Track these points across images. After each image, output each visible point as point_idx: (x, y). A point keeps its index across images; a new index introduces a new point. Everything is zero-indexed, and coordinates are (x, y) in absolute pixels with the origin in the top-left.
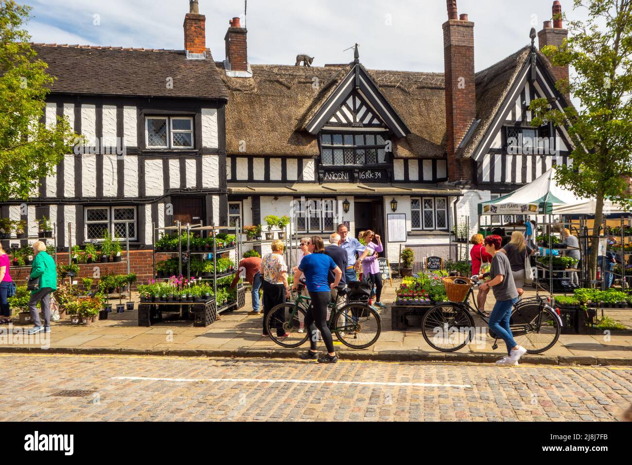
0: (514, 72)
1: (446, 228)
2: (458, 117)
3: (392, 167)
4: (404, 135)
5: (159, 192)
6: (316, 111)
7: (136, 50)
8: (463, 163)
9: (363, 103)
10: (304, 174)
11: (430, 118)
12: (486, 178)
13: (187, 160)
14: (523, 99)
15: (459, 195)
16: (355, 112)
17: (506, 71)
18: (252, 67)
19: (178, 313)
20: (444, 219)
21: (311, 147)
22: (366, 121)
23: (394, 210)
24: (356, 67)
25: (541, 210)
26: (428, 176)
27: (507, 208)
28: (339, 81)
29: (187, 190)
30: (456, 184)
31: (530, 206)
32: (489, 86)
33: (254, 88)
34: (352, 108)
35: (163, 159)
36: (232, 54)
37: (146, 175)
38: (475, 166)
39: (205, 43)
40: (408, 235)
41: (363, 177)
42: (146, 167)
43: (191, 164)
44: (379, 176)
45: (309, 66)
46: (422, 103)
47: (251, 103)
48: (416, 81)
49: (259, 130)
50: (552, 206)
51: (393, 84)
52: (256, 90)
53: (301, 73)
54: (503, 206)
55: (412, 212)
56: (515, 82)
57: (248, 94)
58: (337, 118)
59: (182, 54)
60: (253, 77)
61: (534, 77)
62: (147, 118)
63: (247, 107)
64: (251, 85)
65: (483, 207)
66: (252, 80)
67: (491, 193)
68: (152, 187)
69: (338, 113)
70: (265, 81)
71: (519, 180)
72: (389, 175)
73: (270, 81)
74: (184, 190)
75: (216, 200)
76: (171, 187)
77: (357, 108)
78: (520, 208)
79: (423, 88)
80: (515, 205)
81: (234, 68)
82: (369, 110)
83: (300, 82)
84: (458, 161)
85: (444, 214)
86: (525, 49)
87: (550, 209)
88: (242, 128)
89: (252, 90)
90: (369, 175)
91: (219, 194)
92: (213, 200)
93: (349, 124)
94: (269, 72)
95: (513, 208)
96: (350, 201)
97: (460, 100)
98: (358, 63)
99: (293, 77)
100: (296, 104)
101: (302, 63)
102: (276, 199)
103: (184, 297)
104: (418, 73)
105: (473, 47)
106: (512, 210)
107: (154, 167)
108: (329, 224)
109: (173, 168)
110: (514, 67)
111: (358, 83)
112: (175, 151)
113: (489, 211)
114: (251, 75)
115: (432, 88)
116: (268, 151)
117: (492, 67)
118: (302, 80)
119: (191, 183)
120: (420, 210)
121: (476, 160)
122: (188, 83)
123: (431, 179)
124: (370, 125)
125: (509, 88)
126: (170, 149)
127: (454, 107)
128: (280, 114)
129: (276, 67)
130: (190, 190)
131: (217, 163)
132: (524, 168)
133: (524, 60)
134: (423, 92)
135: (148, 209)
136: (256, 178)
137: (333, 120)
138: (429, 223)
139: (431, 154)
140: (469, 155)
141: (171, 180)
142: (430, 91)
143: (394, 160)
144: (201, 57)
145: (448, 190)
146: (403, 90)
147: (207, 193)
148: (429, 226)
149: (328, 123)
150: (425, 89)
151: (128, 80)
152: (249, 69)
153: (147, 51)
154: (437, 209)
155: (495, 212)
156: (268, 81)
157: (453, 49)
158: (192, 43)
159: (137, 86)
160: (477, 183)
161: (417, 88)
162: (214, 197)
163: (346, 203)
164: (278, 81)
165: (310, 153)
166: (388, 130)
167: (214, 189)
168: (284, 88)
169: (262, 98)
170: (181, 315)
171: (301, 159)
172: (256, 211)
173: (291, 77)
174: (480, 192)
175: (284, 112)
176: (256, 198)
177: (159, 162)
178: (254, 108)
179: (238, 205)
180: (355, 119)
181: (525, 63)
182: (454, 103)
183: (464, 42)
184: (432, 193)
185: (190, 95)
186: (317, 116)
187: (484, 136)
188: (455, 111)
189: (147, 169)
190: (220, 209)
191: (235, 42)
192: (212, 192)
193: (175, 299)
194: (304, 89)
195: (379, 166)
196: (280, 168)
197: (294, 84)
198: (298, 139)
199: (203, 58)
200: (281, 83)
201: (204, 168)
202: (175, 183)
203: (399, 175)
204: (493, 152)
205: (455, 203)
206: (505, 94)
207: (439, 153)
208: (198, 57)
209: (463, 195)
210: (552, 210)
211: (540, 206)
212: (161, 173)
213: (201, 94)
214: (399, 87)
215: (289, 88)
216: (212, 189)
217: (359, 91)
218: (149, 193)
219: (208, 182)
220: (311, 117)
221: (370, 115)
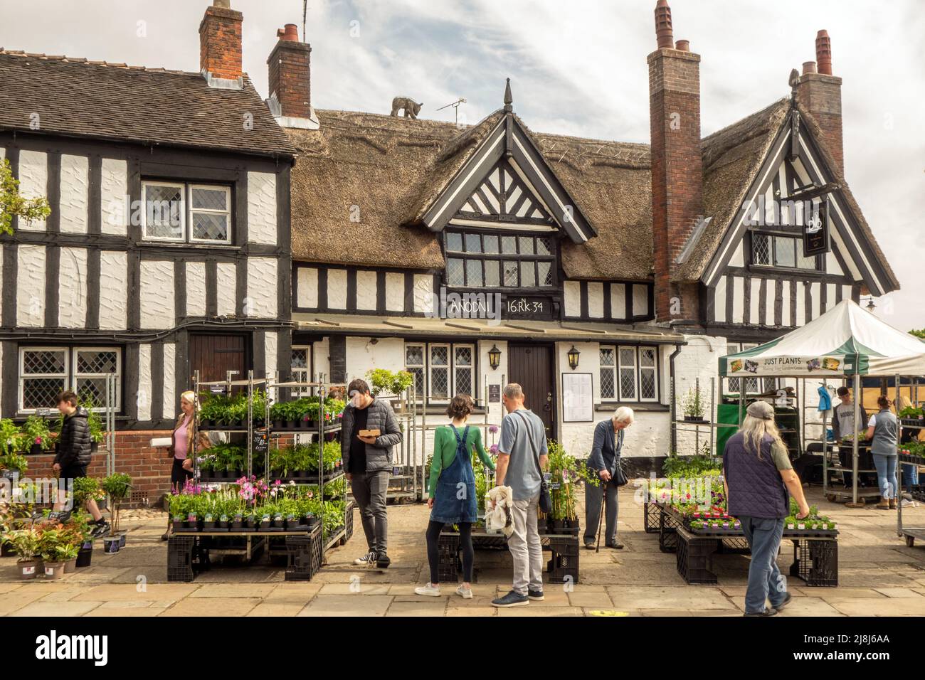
0: (765, 140)
1: (656, 400)
2: (675, 211)
3: (561, 294)
4: (585, 239)
5: (167, 322)
6: (440, 190)
7: (113, 67)
8: (682, 289)
9: (517, 181)
10: (416, 301)
11: (617, 214)
12: (720, 316)
13: (219, 265)
14: (776, 187)
15: (679, 344)
16: (503, 196)
17: (747, 139)
18: (317, 112)
19: (244, 552)
20: (653, 383)
21: (430, 252)
22: (521, 213)
23: (573, 366)
24: (506, 119)
25: (849, 367)
26: (618, 312)
27: (778, 365)
28: (479, 141)
29: (219, 319)
30: (672, 325)
31: (826, 361)
32: (717, 164)
33: (322, 149)
34: (498, 189)
35: (175, 260)
36: (285, 87)
37: (142, 290)
38: (702, 293)
39: (241, 61)
40: (597, 410)
41: (514, 309)
42: (142, 275)
43: (227, 272)
44: (539, 309)
45: (413, 118)
46: (603, 191)
47: (321, 173)
48: (590, 153)
49: (338, 221)
50: (867, 361)
51: (554, 155)
52: (327, 152)
53: (402, 128)
54: (769, 361)
55: (602, 370)
56: (767, 158)
57: (314, 157)
58: (473, 204)
59: (200, 79)
60: (321, 129)
61: (795, 151)
62: (145, 184)
63: (315, 180)
64: (319, 142)
65: (729, 363)
66: (318, 133)
67: (728, 341)
68: (154, 312)
69: (476, 197)
70: (342, 137)
72: (557, 307)
73: (351, 139)
74: (214, 319)
75: (271, 341)
76: (188, 314)
77: (506, 189)
78: (806, 365)
79: (603, 164)
80: (797, 360)
81: (286, 112)
82: (527, 193)
83: (401, 144)
84: (675, 284)
85: (652, 376)
86: (781, 103)
87: (863, 365)
88: (307, 216)
89: (320, 150)
90: (524, 307)
91: (277, 330)
92: (266, 341)
93: (494, 217)
94: (347, 122)
95: (791, 365)
96: (500, 350)
97: (679, 183)
98: (510, 112)
99: (390, 134)
100: (397, 179)
101: (401, 113)
102: (374, 342)
103: (266, 520)
104: (591, 141)
105: (699, 96)
106: (789, 368)
107: (157, 275)
108: (463, 389)
109: (194, 278)
110: (765, 133)
111: (509, 146)
112: (198, 247)
113: (743, 370)
114: (317, 127)
115: (615, 166)
116: (357, 257)
117: (725, 131)
118: (405, 140)
119: (226, 307)
121: (707, 284)
122: (220, 126)
123: (623, 317)
124: (527, 219)
125: (758, 166)
126: (187, 242)
127: (669, 194)
128: (371, 195)
129: (358, 115)
130: (225, 319)
131: (275, 273)
132: (779, 301)
133: (781, 122)
134: (603, 171)
135: (145, 351)
136: (332, 304)
137: (467, 208)
138: (628, 391)
139: (628, 273)
140: (696, 276)
141: (189, 301)
142: (612, 170)
143: (565, 283)
144: (235, 86)
145: (663, 335)
146: (570, 166)
147: (256, 326)
148: (628, 396)
149: (459, 214)
150: (606, 168)
151: (108, 113)
152: (313, 116)
153: (132, 69)
154: (641, 367)
155: (754, 372)
156: (347, 138)
157: (667, 98)
158: (218, 60)
159: (126, 124)
160: (704, 323)
161: (593, 165)
162: (267, 334)
163: (494, 352)
164: (363, 139)
165: (429, 263)
166: (556, 230)
167: (269, 319)
168: (374, 152)
169: (340, 167)
170: (249, 557)
171: (410, 272)
172: (338, 363)
173: (385, 134)
174: (710, 339)
175: (378, 192)
176: (338, 340)
177: (168, 266)
178: (325, 182)
179: (304, 352)
180: (503, 207)
181: (782, 127)
182: (669, 187)
183: (684, 86)
184: (638, 339)
185: (227, 145)
186: (441, 199)
187: (720, 244)
188: (670, 202)
189: (144, 279)
190: (279, 357)
191: (290, 67)
192: (265, 325)
193: (245, 524)
194: (408, 156)
195: (540, 292)
196: (375, 290)
197: (391, 147)
198: (407, 239)
199: (238, 88)
200: (369, 143)
201: (250, 280)
202: (196, 307)
203: (572, 307)
204: (730, 272)
205: (672, 357)
206: (752, 176)
207: (641, 273)
208: (228, 85)
209: (686, 344)
210: (866, 369)
211: (846, 362)
212: (170, 288)
213: (246, 146)
214: (564, 162)
215: (383, 152)
216: (264, 319)
217: (512, 161)
218: (146, 323)
219: (258, 308)
220: (431, 201)
221: (527, 204)
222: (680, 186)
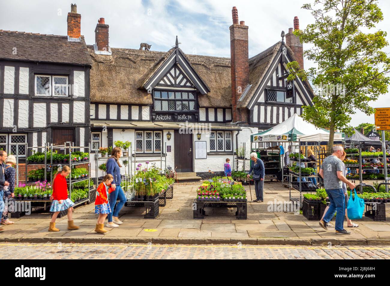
0: (272, 56)
1: (231, 150)
2: (239, 82)
3: (198, 113)
4: (206, 93)
5: (44, 125)
6: (151, 76)
7: (34, 34)
8: (241, 110)
9: (181, 72)
10: (143, 116)
11: (221, 84)
12: (255, 120)
13: (63, 104)
14: (277, 73)
15: (239, 130)
16: (175, 78)
17: (267, 56)
18: (112, 49)
19: (43, 207)
20: (230, 145)
21: (147, 98)
22: (182, 84)
23: (199, 139)
24: (176, 50)
25: (290, 138)
26: (220, 118)
27: (268, 138)
28: (166, 59)
29: (63, 123)
30: (237, 124)
31: (283, 136)
32: (257, 65)
33: (112, 62)
34: (174, 76)
35: (46, 103)
36: (99, 40)
37: (34, 114)
38: (249, 112)
39: (80, 32)
40: (208, 155)
41: (180, 118)
42: (34, 108)
43: (66, 107)
44: (190, 118)
45: (148, 50)
46: (217, 75)
47: (110, 71)
48: (214, 62)
49: (114, 87)
50: (296, 136)
51: (200, 63)
52: (113, 63)
53: (143, 54)
54: (266, 137)
55: (211, 140)
56: (272, 63)
57: (108, 65)
58: (164, 81)
59: (66, 38)
60: (112, 55)
61: (283, 60)
62: (36, 76)
63: (107, 73)
64: (111, 60)
65: (254, 137)
66: (111, 57)
67: (259, 129)
68: (39, 121)
69: (165, 78)
70: (120, 58)
71: (275, 122)
72: (197, 117)
73: (123, 58)
74: (61, 124)
75: (82, 131)
76: (51, 122)
77: (177, 75)
78: (276, 138)
79: (218, 66)
80: (274, 136)
81: (100, 49)
82: (184, 77)
83: (142, 60)
84: (238, 109)
85: (230, 142)
86: (278, 43)
87: (295, 138)
88: (103, 86)
89: (111, 63)
90: (184, 117)
91: (84, 127)
92: (80, 131)
93: (172, 85)
94: (122, 52)
95: (272, 138)
96: (171, 133)
97: (240, 72)
98: (178, 48)
99: (138, 56)
100: (139, 72)
101: (144, 48)
102: (123, 131)
103: (46, 196)
104: (215, 57)
105: (248, 41)
106: (272, 139)
107: (40, 109)
108: (158, 147)
109: (54, 109)
110: (272, 54)
111: (177, 60)
112: (55, 98)
113: (258, 140)
114: (111, 54)
115: (223, 66)
116: (119, 100)
117: (259, 55)
118: (144, 58)
119: (66, 119)
120: (215, 139)
121: (249, 109)
122: (66, 55)
123: (222, 121)
124: (185, 86)
125: (269, 66)
126: (52, 96)
127: (236, 76)
128: (128, 79)
129: (127, 50)
130: (65, 123)
131: (84, 107)
132: (278, 114)
133: (278, 50)
134: (218, 68)
135: (35, 135)
136: (111, 117)
137: (162, 82)
138: (220, 147)
139: (222, 105)
140: (245, 106)
141: (51, 117)
142: (222, 68)
143: (200, 109)
144: (77, 40)
145: (233, 127)
146: (205, 67)
147: (76, 126)
148: (220, 149)
149: (158, 84)
150: (219, 67)
151: (25, 51)
152: (110, 50)
153: (41, 35)
154: (225, 139)
155: (261, 140)
156: (122, 58)
157: (236, 42)
158: (72, 31)
159: (30, 55)
160: (249, 123)
161: (214, 66)
162: (81, 128)
163: (169, 134)
164: (128, 58)
165: (146, 102)
166: (196, 90)
167: (81, 123)
168: (131, 63)
169: (117, 68)
170: (45, 209)
171: (141, 106)
172: (110, 139)
173: (136, 56)
174: (252, 128)
175: (131, 77)
176: (110, 130)
177: (44, 105)
178: (111, 74)
179: (99, 135)
180: (175, 82)
181: (278, 52)
182: (236, 74)
183: (242, 37)
184: (223, 129)
185: (66, 62)
186: (151, 79)
187: (254, 94)
188: (237, 79)
189: (35, 109)
190: (85, 136)
191: (101, 33)
192: (80, 125)
193: (38, 197)
194: (144, 64)
195: (190, 112)
196: (128, 112)
197: (138, 61)
198: (139, 94)
199: (79, 41)
200: (130, 59)
201: (74, 109)
202: (54, 119)
203: (202, 117)
204: (259, 104)
205: (237, 135)
206: (267, 69)
207: (227, 105)
208: (75, 40)
209: (241, 130)
210: (296, 139)
211: (289, 137)
212: (44, 113)
213: (74, 62)
214: (203, 65)
215: (135, 63)
216: (80, 123)
217: (178, 65)
218: (36, 125)
219: (77, 119)
220: (147, 80)
221: (185, 80)
222: (241, 74)
